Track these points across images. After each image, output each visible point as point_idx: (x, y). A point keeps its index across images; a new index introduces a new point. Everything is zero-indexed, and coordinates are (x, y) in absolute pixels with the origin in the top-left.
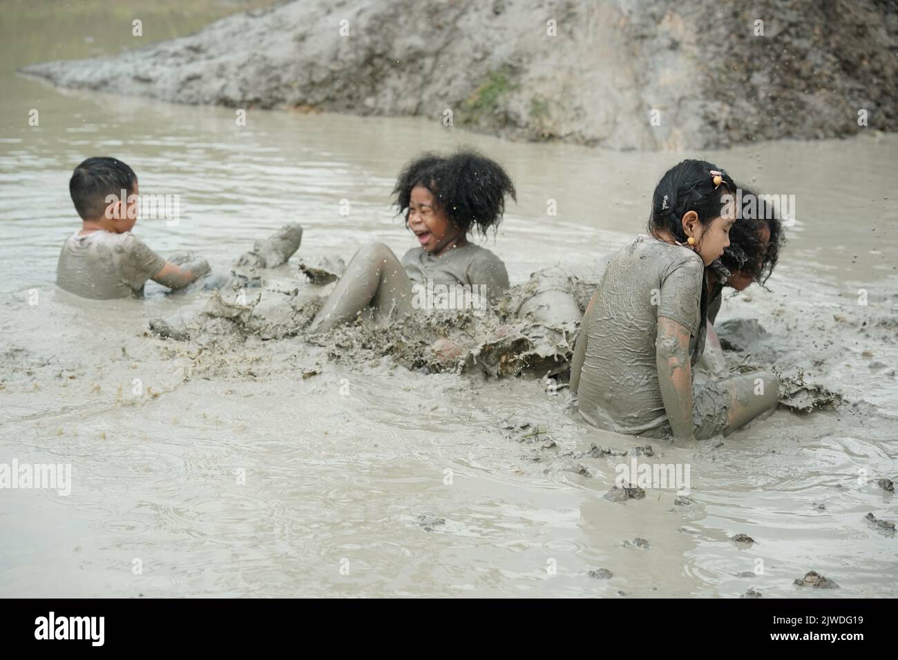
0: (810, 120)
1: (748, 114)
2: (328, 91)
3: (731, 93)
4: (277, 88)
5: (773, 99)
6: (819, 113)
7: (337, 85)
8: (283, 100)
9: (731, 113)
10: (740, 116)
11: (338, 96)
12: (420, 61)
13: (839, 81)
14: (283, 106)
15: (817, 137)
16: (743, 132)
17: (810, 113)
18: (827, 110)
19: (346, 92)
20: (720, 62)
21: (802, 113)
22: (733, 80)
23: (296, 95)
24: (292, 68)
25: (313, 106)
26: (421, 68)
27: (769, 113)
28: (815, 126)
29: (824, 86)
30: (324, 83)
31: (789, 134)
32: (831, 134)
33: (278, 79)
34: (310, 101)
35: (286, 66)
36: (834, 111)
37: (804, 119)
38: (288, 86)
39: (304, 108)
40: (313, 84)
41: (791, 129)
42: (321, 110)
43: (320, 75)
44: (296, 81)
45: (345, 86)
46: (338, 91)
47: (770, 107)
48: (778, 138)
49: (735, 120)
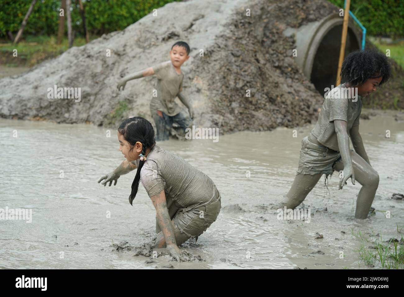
0: (257, 123)
1: (231, 120)
2: (48, 111)
3: (223, 111)
4: (25, 109)
5: (241, 113)
6: (260, 119)
7: (52, 108)
8: (28, 115)
9: (224, 119)
10: (227, 121)
11: (53, 113)
12: (89, 98)
13: (268, 106)
14: (28, 118)
15: (260, 130)
16: (229, 128)
17: (257, 119)
18: (263, 119)
19: (56, 111)
20: (218, 98)
21: (254, 119)
22: (224, 105)
23: (34, 112)
24: (32, 101)
25: (41, 117)
26: (89, 100)
27: (239, 119)
28: (259, 125)
29: (262, 108)
30: (46, 107)
31: (248, 129)
32: (266, 128)
33: (26, 105)
34: (40, 115)
35: (29, 100)
36: (267, 119)
37: (254, 122)
38: (30, 108)
39: (38, 118)
40: (41, 107)
41: (249, 126)
42: (45, 119)
43: (45, 104)
44: (34, 106)
45: (56, 109)
46: (53, 111)
47: (240, 117)
48: (243, 130)
49: (225, 122)
